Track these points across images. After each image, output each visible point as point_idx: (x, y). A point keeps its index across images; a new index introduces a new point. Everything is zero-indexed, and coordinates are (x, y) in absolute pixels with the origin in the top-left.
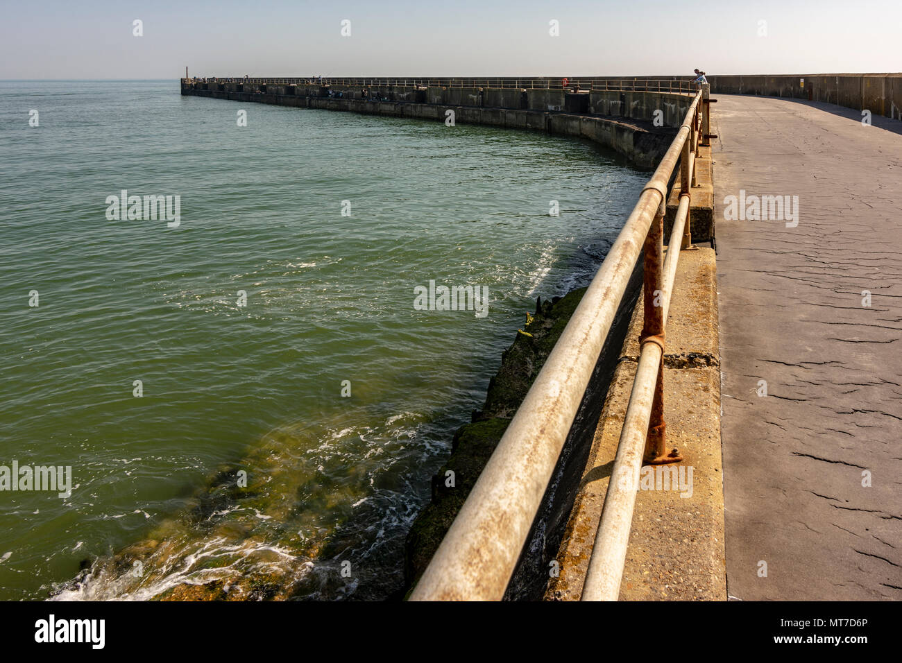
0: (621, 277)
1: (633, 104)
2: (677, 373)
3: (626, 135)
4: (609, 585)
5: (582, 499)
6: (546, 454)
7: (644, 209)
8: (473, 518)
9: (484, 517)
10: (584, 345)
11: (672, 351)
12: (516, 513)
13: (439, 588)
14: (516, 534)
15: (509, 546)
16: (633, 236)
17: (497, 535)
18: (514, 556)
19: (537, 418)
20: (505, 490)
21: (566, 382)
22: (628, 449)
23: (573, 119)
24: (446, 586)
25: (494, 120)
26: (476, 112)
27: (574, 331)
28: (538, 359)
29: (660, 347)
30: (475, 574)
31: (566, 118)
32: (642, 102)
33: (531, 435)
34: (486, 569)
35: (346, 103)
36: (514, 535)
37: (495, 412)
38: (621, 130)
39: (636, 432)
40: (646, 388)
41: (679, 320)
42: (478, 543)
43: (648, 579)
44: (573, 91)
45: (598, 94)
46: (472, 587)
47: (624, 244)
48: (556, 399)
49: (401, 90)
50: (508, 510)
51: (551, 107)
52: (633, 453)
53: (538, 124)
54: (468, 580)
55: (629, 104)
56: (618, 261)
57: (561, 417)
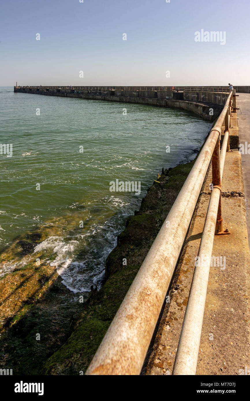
0: (205, 165)
1: (202, 96)
2: (226, 199)
3: (199, 108)
4: (203, 283)
5: (186, 248)
6: (181, 234)
7: (213, 138)
8: (153, 259)
9: (158, 258)
10: (193, 191)
11: (224, 191)
12: (171, 257)
13: (142, 286)
14: (171, 265)
15: (169, 270)
16: (209, 148)
17: (164, 266)
18: (171, 274)
19: (176, 220)
20: (166, 248)
21: (187, 206)
22: (208, 229)
23: (176, 102)
24: (144, 285)
25: (143, 102)
26: (135, 99)
27: (188, 186)
28: (163, 192)
29: (220, 189)
30: (157, 281)
31: (173, 101)
32: (206, 96)
33: (175, 227)
34: (161, 279)
35: (81, 95)
36: (171, 266)
37: (144, 212)
38: (197, 106)
39: (211, 223)
40: (214, 206)
41: (226, 179)
42: (156, 268)
43: (218, 281)
44: (176, 91)
45: (187, 93)
46: (156, 286)
47: (206, 152)
48: (183, 213)
49: (105, 91)
50: (167, 256)
51: (167, 97)
52: (210, 231)
53: (161, 103)
54: (154, 283)
55: (200, 97)
56: (204, 158)
57: (186, 219)
